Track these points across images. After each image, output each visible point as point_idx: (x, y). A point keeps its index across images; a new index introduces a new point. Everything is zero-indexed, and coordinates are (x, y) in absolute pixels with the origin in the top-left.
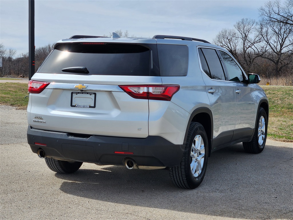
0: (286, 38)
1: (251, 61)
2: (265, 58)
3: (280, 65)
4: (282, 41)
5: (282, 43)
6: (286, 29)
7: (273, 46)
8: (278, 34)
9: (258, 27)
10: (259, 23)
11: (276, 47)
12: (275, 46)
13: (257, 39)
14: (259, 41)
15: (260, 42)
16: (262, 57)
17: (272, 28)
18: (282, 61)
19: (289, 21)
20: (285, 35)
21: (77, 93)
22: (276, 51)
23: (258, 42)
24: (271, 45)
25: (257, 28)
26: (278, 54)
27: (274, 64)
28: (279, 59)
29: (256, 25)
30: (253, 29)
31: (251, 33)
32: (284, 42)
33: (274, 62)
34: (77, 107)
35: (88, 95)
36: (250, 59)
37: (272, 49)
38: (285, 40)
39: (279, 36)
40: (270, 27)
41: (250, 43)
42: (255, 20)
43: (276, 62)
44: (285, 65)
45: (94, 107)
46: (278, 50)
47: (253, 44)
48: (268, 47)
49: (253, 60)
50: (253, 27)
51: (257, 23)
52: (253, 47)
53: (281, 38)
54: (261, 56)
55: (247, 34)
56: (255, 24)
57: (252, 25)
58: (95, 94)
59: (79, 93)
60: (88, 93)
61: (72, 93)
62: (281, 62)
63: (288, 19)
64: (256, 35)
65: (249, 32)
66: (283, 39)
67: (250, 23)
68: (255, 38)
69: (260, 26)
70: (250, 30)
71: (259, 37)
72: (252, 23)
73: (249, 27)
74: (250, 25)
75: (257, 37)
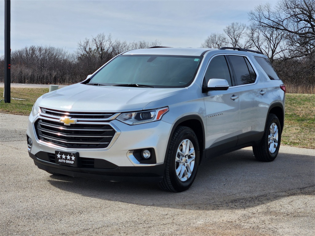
0: (277, 44)
4: (274, 47)
5: (274, 49)
6: (278, 35)
7: (264, 52)
9: (249, 31)
10: (250, 28)
11: (267, 53)
15: (251, 47)
17: (263, 33)
19: (280, 26)
20: (277, 40)
23: (248, 47)
24: (262, 51)
25: (248, 33)
29: (247, 30)
30: (244, 34)
31: (242, 38)
38: (277, 46)
39: (271, 41)
40: (261, 32)
42: (245, 24)
46: (270, 57)
50: (243, 32)
51: (248, 28)
53: (273, 44)
55: (237, 39)
56: (245, 29)
57: (242, 30)
63: (279, 24)
64: (247, 40)
65: (239, 37)
66: (275, 45)
67: (241, 27)
68: (246, 43)
69: (251, 31)
70: (240, 35)
71: (250, 43)
72: (243, 28)
73: (240, 32)
74: (240, 30)
75: (248, 43)
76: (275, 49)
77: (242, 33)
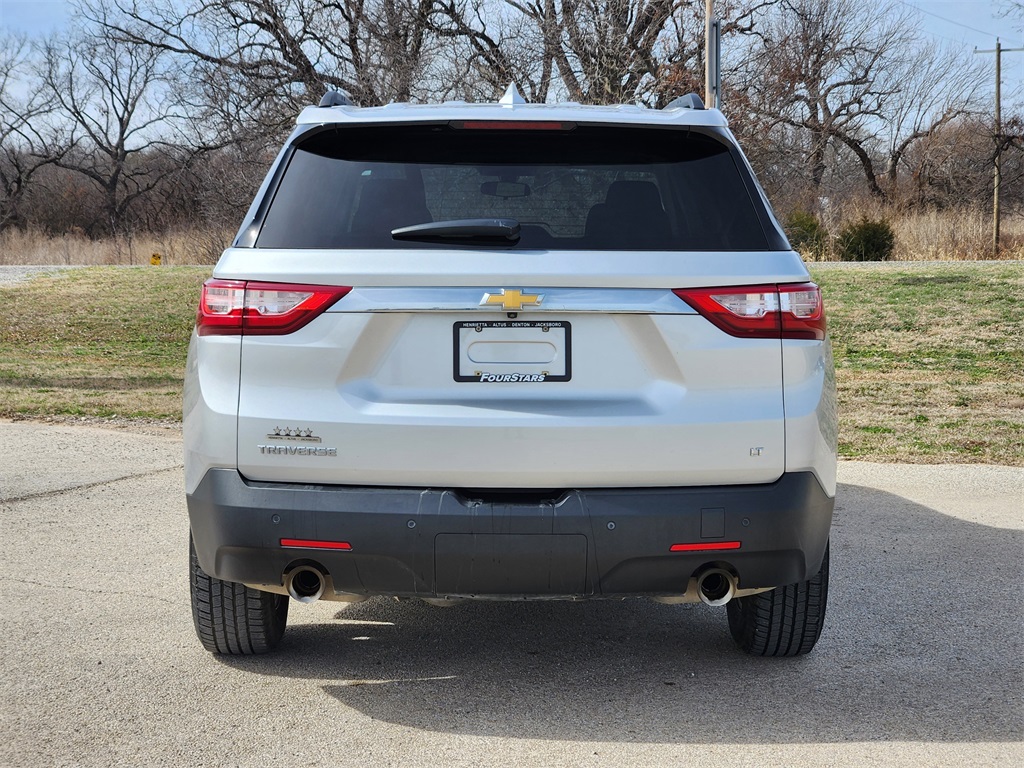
0: (136, 100)
1: (23, 178)
2: (73, 168)
3: (120, 194)
4: (126, 109)
5: (126, 114)
6: (134, 69)
7: (94, 128)
8: (110, 85)
9: (40, 57)
10: (42, 45)
11: (104, 128)
12: (100, 127)
13: (39, 100)
14: (47, 108)
15: (50, 111)
16: (57, 164)
17: (87, 63)
18: (128, 177)
19: (170, 38)
20: (133, 87)
21: (480, 325)
22: (105, 144)
23: (41, 110)
24: (87, 121)
25: (34, 62)
26: (114, 156)
27: (103, 189)
28: (118, 172)
29: (32, 50)
30: (22, 65)
31: (17, 78)
32: (133, 111)
33: (102, 182)
34: (486, 380)
35: (536, 333)
36: (20, 173)
37: (94, 137)
38: (133, 106)
39: (115, 90)
40: (80, 60)
41: (12, 113)
42: (26, 33)
43: (107, 180)
44: (139, 193)
45: (567, 377)
46: (114, 141)
47: (23, 118)
48: (81, 132)
49: (29, 176)
50: (20, 58)
51: (34, 44)
52: (25, 129)
53: (121, 98)
54: (54, 161)
56: (26, 49)
57: (16, 50)
58: (567, 326)
59: (490, 324)
60: (533, 324)
61: (458, 326)
62: (124, 183)
63: (167, 32)
64: (34, 87)
65: (6, 75)
66: (127, 102)
67: (11, 42)
68: (32, 96)
69: (46, 54)
70: (9, 67)
71: (48, 94)
72: (17, 44)
73: (9, 58)
74: (9, 52)
75: (39, 94)
76: (130, 114)
77: (14, 63)
